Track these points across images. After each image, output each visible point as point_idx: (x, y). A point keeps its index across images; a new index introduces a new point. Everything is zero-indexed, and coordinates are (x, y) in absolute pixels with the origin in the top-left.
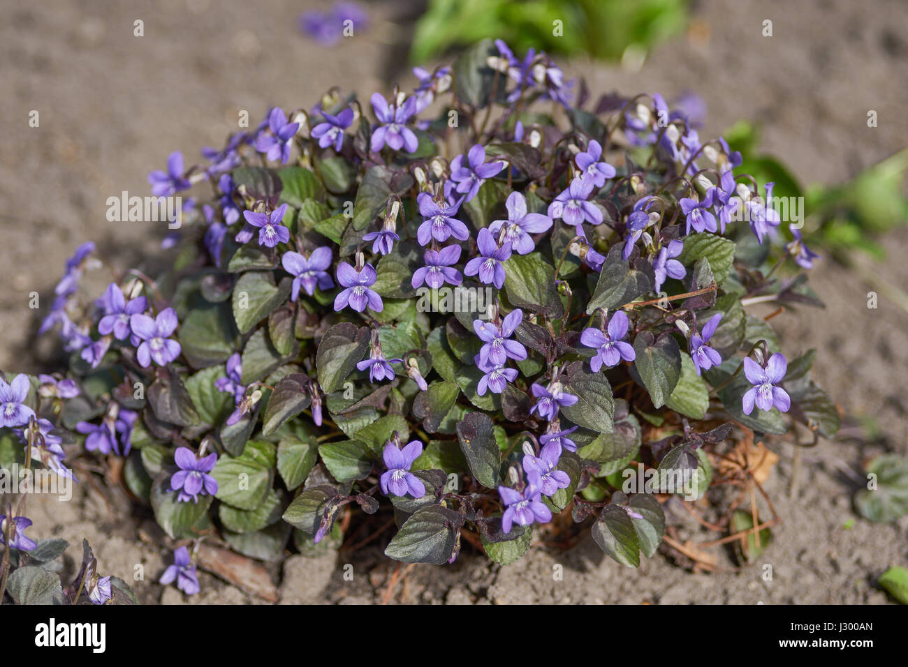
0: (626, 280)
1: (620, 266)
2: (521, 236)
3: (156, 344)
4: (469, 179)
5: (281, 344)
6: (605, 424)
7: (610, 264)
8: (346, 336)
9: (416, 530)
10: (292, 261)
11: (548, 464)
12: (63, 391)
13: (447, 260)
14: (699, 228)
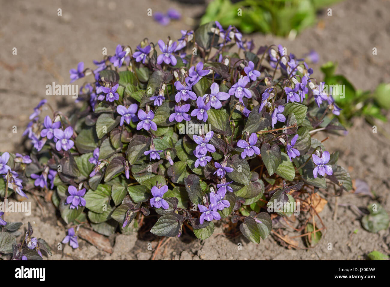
0: (260, 121)
1: (257, 115)
2: (216, 101)
3: (64, 141)
4: (196, 76)
5: (115, 144)
6: (246, 181)
7: (253, 114)
8: (140, 141)
9: (164, 222)
10: (121, 109)
11: (220, 197)
12: (25, 161)
13: (184, 110)
14: (292, 100)
